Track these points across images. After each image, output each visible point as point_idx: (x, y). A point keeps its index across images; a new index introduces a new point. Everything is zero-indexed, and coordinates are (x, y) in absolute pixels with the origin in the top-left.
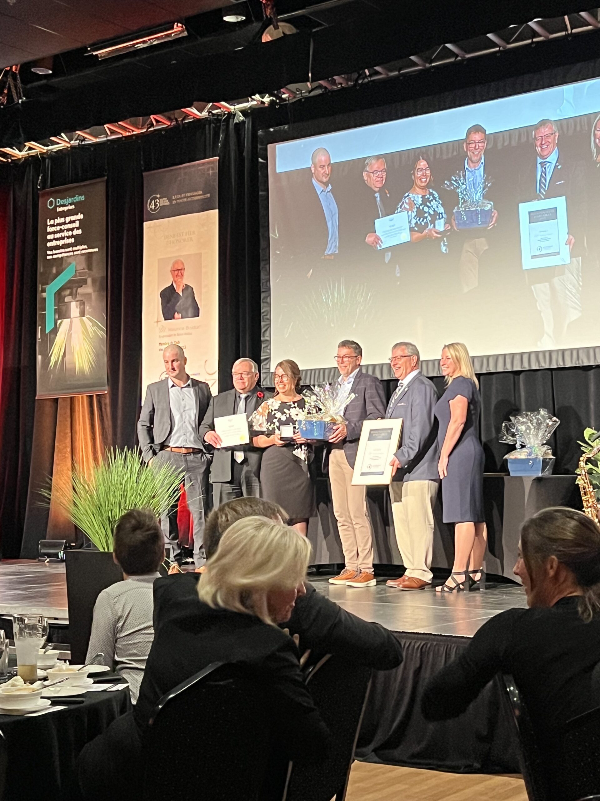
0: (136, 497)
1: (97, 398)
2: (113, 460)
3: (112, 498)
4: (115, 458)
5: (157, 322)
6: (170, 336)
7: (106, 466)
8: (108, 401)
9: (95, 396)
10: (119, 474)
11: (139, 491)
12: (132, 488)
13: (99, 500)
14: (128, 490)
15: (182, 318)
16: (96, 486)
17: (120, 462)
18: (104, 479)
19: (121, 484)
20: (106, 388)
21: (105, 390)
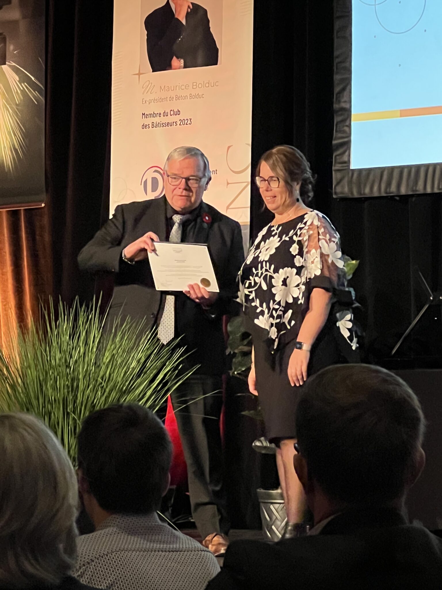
0: (95, 390)
1: (25, 216)
2: (53, 324)
3: (50, 391)
4: (56, 319)
5: (139, 74)
6: (162, 100)
7: (41, 333)
8: (46, 220)
9: (22, 213)
10: (64, 347)
11: (100, 380)
12: (87, 373)
13: (28, 395)
14: (81, 377)
15: (185, 67)
16: (22, 368)
17: (65, 326)
18: (36, 358)
19: (68, 366)
20: (44, 196)
21: (42, 202)
